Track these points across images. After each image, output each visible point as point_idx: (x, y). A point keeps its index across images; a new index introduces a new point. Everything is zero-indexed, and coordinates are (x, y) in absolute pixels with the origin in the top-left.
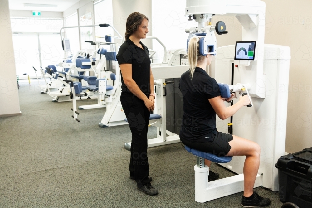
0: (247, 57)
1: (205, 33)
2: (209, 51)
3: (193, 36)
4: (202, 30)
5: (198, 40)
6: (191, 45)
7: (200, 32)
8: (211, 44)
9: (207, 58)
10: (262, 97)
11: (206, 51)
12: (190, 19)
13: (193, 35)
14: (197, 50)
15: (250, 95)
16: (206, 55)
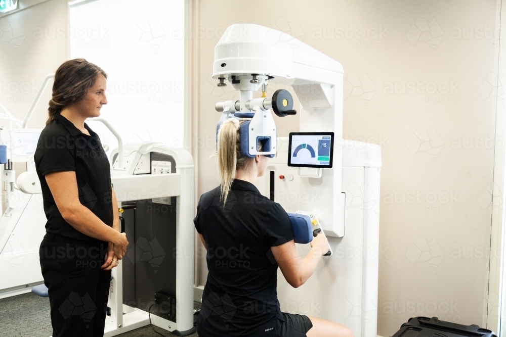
0: (316, 161)
1: (252, 112)
2: (260, 148)
3: (230, 117)
4: (247, 106)
5: (238, 125)
6: (222, 135)
7: (244, 111)
8: (265, 134)
9: (257, 162)
10: (340, 236)
11: (253, 149)
12: (222, 84)
13: (230, 115)
14: (235, 146)
15: (325, 232)
16: (255, 156)
